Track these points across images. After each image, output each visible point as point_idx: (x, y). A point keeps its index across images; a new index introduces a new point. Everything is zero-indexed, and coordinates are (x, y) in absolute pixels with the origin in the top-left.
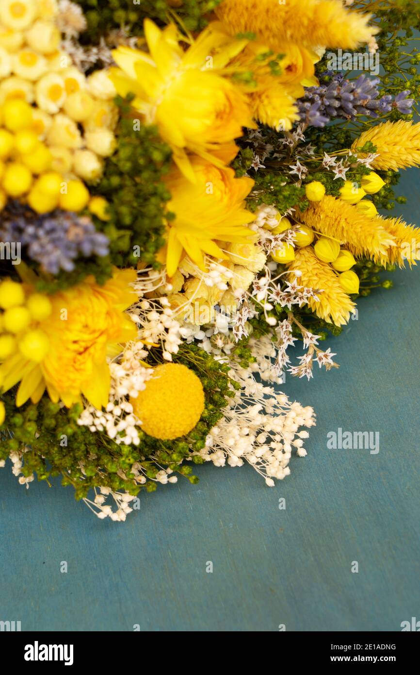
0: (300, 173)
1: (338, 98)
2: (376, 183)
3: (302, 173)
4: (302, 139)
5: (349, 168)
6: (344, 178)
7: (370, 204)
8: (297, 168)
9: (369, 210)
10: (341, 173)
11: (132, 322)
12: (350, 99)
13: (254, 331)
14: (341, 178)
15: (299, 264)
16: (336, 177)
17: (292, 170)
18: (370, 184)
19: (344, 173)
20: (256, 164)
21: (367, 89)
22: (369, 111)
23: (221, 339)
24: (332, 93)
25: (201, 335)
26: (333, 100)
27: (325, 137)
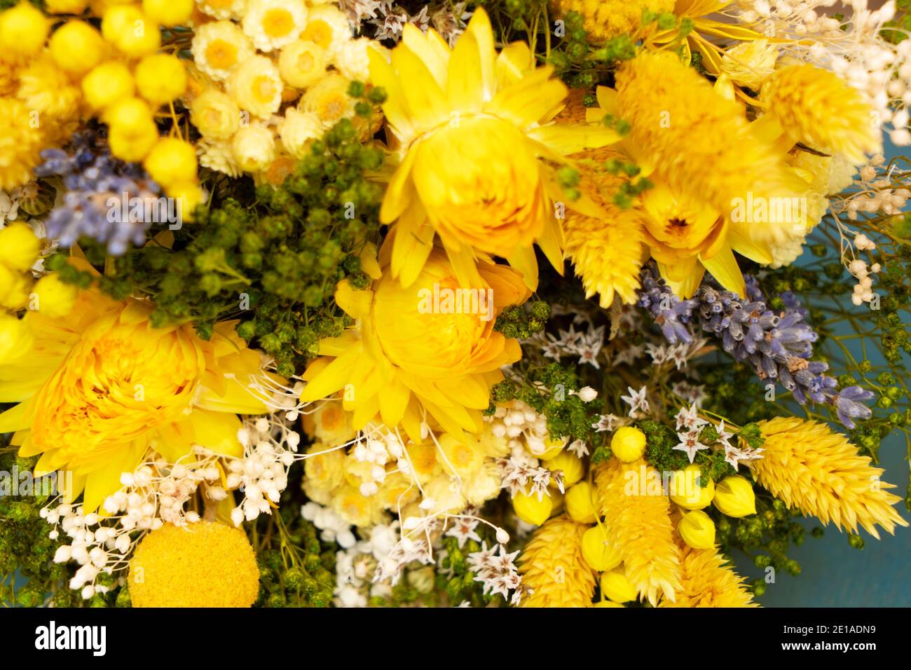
0: (637, 407)
1: (745, 329)
2: (739, 501)
3: (639, 410)
4: (678, 363)
5: (707, 447)
6: (691, 457)
7: (708, 526)
8: (637, 397)
9: (699, 532)
10: (691, 446)
11: (236, 438)
12: (755, 336)
13: (431, 592)
14: (686, 453)
15: (549, 540)
16: (679, 447)
17: (629, 395)
18: (728, 495)
19: (695, 449)
20: (589, 354)
21: (789, 338)
22: (793, 384)
23: (367, 564)
24: (742, 314)
25: (347, 540)
26: (737, 325)
27: (726, 390)
